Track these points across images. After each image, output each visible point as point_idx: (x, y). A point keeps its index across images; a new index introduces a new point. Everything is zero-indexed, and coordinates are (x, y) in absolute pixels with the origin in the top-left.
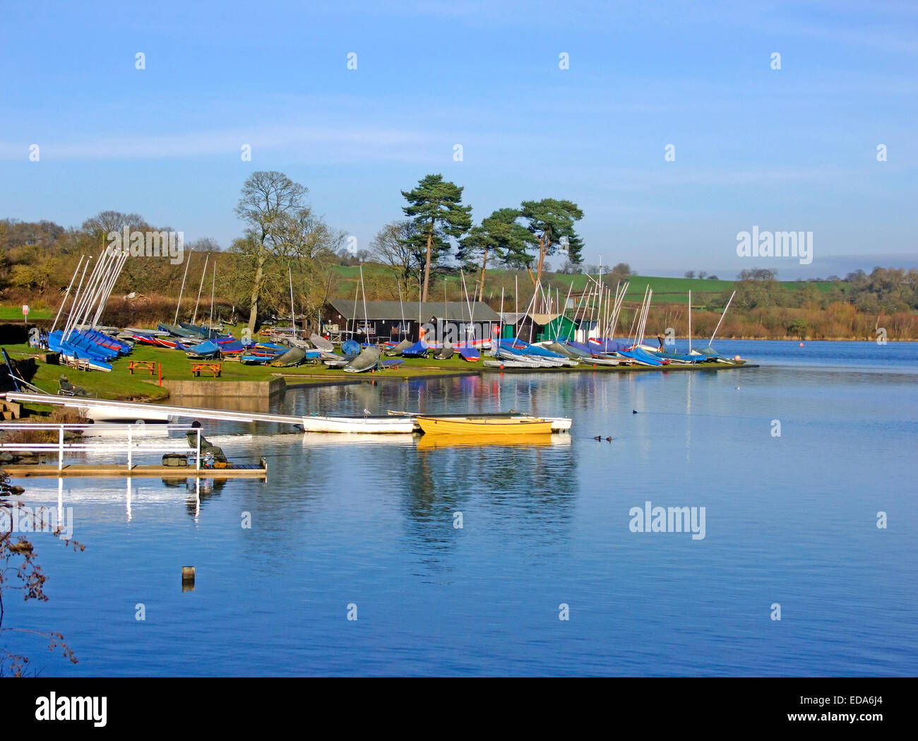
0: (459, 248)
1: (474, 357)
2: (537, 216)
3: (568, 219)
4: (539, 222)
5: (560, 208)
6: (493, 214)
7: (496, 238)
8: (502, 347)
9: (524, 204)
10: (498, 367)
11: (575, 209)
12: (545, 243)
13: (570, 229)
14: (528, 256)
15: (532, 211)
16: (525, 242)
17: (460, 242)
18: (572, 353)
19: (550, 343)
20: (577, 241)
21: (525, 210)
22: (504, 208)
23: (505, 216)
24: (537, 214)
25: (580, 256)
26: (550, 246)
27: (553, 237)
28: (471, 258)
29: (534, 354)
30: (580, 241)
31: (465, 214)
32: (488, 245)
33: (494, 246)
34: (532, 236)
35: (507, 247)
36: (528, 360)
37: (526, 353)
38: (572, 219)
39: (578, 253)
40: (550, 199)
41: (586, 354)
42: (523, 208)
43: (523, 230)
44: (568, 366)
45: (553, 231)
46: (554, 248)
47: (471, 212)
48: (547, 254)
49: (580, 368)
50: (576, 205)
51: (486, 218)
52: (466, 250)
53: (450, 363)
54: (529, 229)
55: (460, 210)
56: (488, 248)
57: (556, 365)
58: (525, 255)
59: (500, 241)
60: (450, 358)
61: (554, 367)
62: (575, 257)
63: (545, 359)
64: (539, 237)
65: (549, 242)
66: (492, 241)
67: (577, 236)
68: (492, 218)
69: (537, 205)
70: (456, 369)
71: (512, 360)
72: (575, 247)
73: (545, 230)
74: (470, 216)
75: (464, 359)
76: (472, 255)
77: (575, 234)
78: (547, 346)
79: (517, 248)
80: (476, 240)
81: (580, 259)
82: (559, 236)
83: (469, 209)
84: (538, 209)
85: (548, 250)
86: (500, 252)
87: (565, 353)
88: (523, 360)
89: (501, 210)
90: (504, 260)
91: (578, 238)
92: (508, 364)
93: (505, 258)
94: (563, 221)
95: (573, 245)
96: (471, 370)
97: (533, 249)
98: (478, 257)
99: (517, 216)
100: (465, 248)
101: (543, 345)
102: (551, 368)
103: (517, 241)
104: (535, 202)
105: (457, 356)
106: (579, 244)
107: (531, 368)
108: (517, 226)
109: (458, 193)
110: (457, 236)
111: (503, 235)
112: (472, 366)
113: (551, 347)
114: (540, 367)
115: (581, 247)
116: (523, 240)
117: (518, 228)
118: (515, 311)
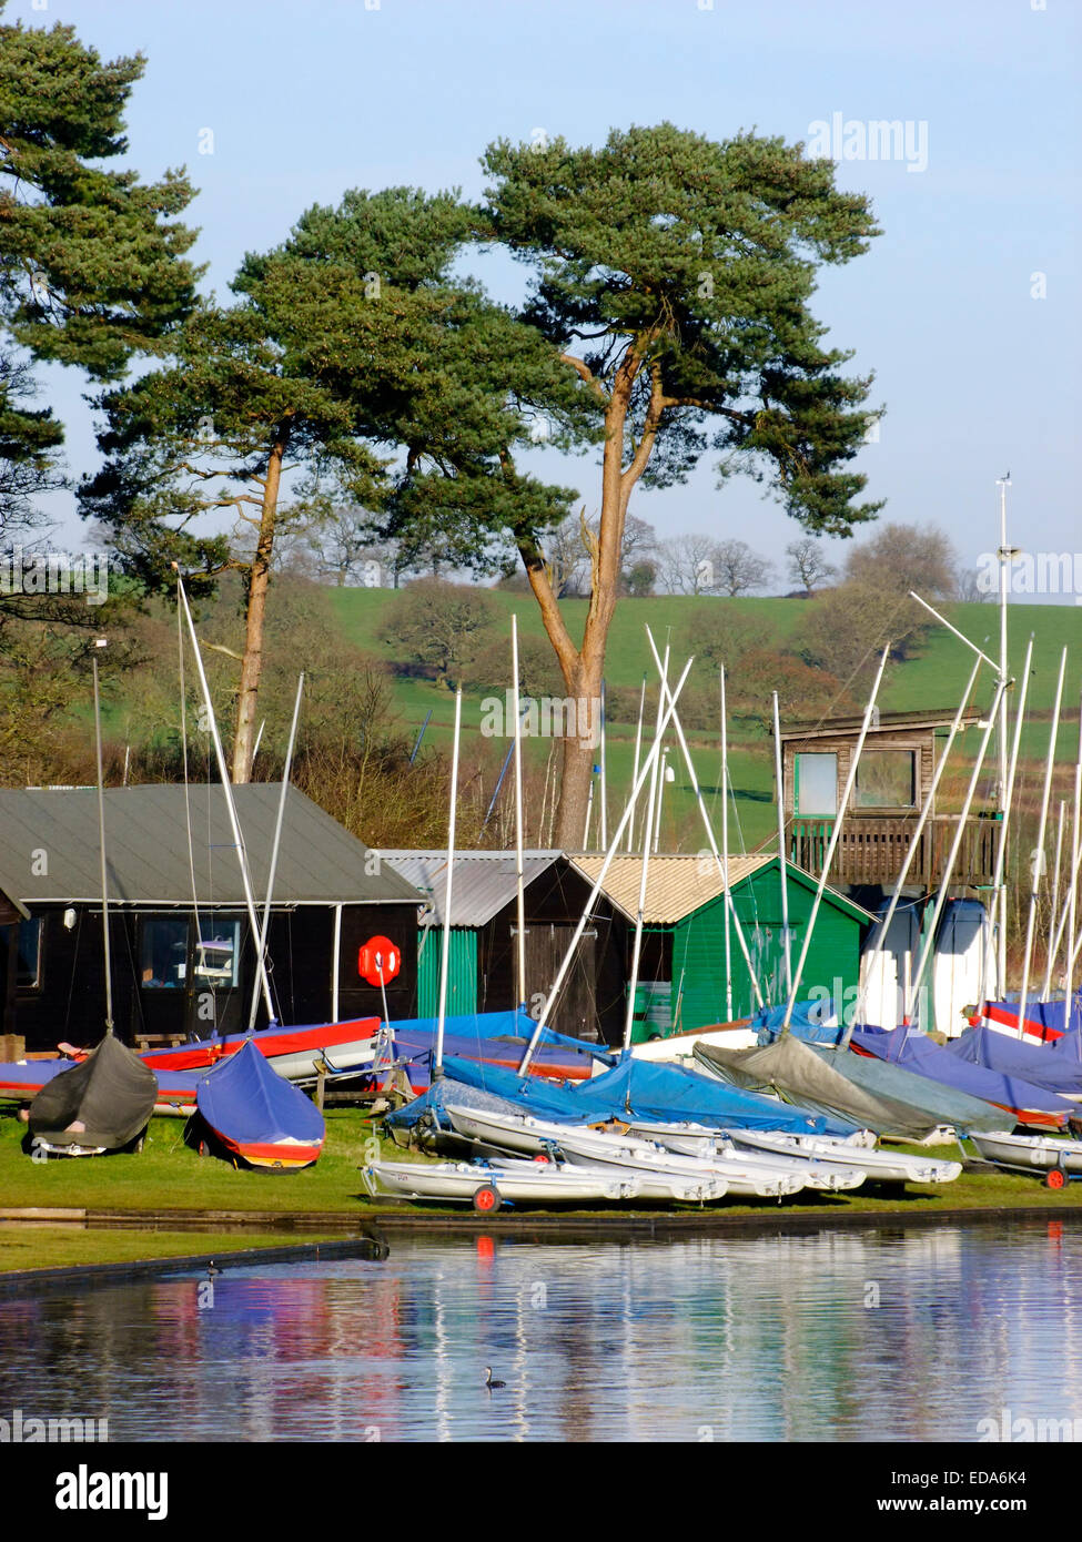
0: (106, 443)
1: (290, 1141)
2: (582, 237)
3: (779, 253)
4: (598, 273)
5: (729, 182)
6: (305, 225)
7: (338, 381)
8: (451, 1074)
9: (498, 160)
10: (462, 1205)
11: (824, 192)
12: (631, 406)
13: (796, 317)
14: (532, 488)
15: (550, 206)
16: (510, 398)
17: (108, 403)
18: (882, 1099)
19: (740, 1039)
20: (834, 392)
21: (505, 198)
22: (375, 189)
23: (379, 237)
24: (583, 224)
25: (858, 483)
26: (664, 422)
27: (690, 366)
28: (183, 504)
29: (669, 1116)
30: (854, 395)
31: (149, 228)
32: (285, 424)
33: (324, 429)
34: (558, 366)
35: (398, 435)
36: (644, 1152)
37: (614, 1110)
38: (804, 252)
39: (843, 468)
40: (667, 131)
41: (977, 1107)
42: (496, 183)
43: (496, 327)
44: (891, 1188)
45: (691, 332)
46: (691, 437)
47: (187, 217)
48: (651, 478)
49: (975, 1202)
50: (827, 165)
51: (262, 251)
52: (144, 462)
53: (130, 1182)
54: (529, 317)
55: (118, 199)
56: (281, 441)
57: (824, 1184)
58: (511, 483)
59: (363, 398)
60: (130, 1147)
61: (808, 1196)
62: (826, 491)
63: (743, 1146)
64: (595, 364)
65: (660, 402)
66: (312, 396)
67: (835, 357)
68: (298, 250)
69: (582, 170)
70: (186, 1220)
71: (531, 1154)
72: (824, 431)
73: (633, 322)
74: (184, 240)
75: (223, 1149)
76: (183, 483)
77: (824, 345)
78: (730, 1063)
79: (458, 434)
80: (212, 393)
81: (856, 502)
82: (717, 362)
83: (176, 194)
84: (593, 192)
85: (650, 450)
86: (352, 459)
87: (845, 1107)
88: (612, 1154)
89: (352, 200)
90: (383, 521)
91: (844, 372)
92: (522, 1180)
93: (387, 503)
94: (747, 267)
95: (811, 415)
96: (286, 1223)
97: (562, 443)
98: (225, 501)
99: (458, 236)
100: (140, 447)
101: (701, 1052)
102: (789, 1200)
103: (463, 394)
104: (574, 146)
105: (172, 1134)
106: (847, 410)
107: (667, 1204)
108: (462, 300)
109: (110, 98)
110: (104, 367)
111: (381, 363)
112: (284, 1197)
113: (751, 1065)
114: (730, 1199)
115: (856, 428)
116: (499, 386)
117: (467, 311)
118: (438, 841)
